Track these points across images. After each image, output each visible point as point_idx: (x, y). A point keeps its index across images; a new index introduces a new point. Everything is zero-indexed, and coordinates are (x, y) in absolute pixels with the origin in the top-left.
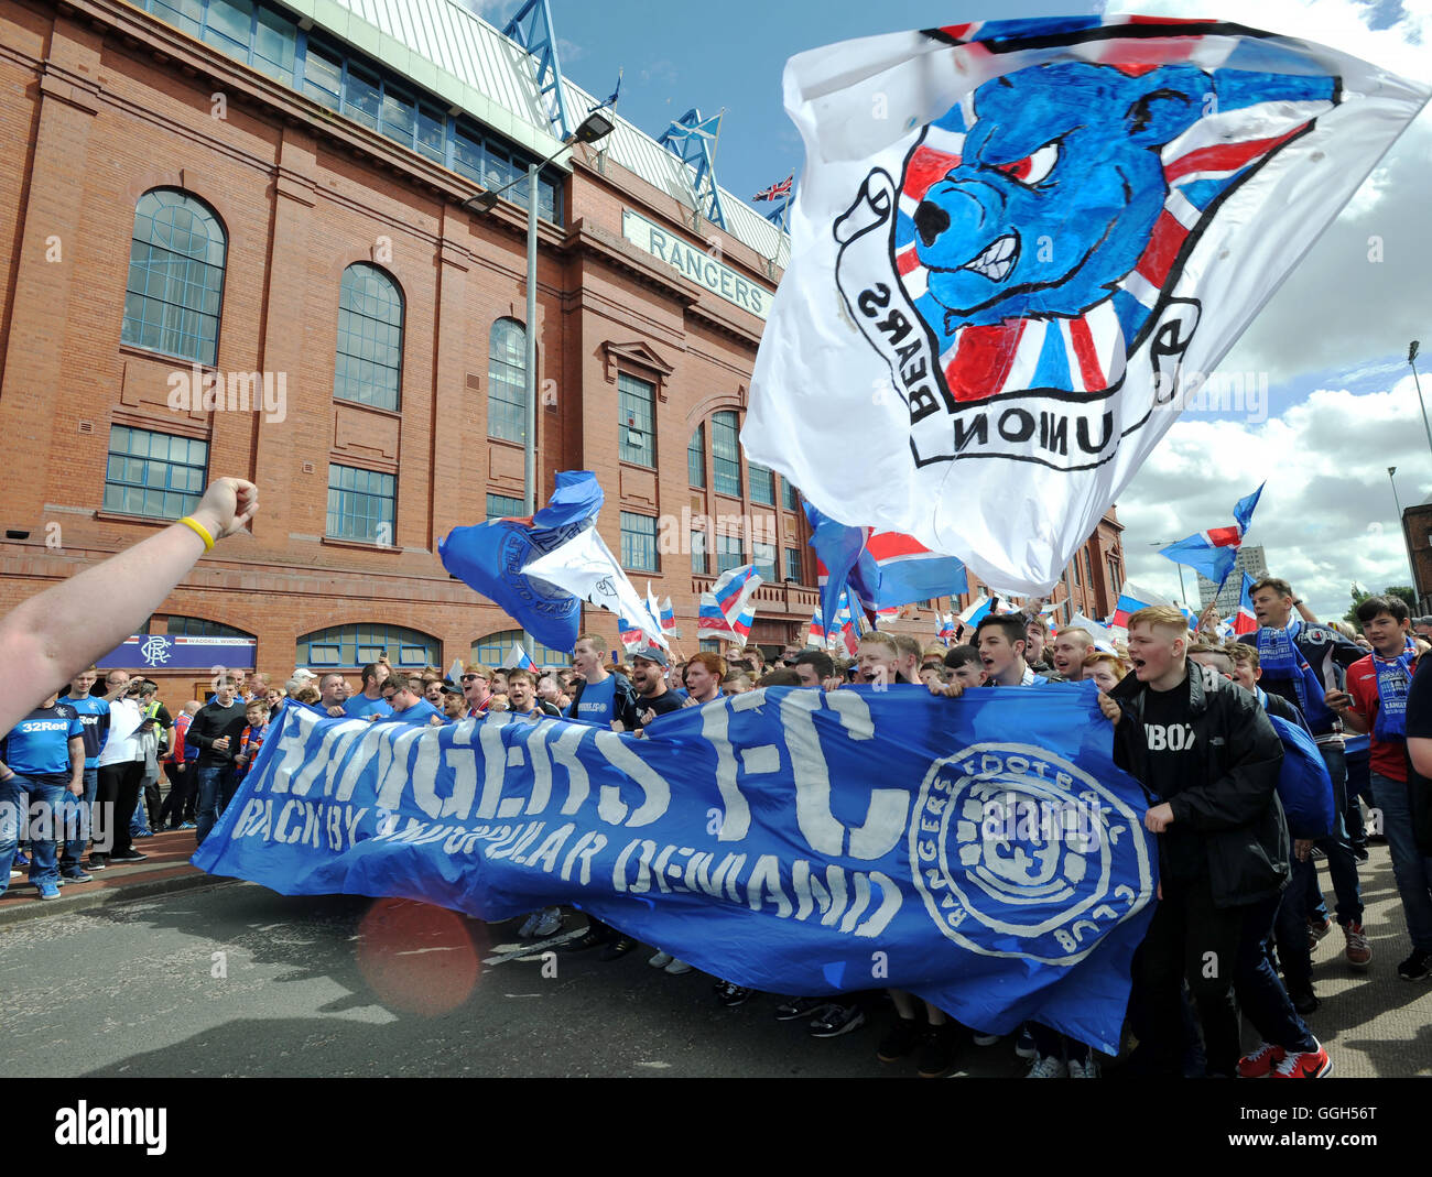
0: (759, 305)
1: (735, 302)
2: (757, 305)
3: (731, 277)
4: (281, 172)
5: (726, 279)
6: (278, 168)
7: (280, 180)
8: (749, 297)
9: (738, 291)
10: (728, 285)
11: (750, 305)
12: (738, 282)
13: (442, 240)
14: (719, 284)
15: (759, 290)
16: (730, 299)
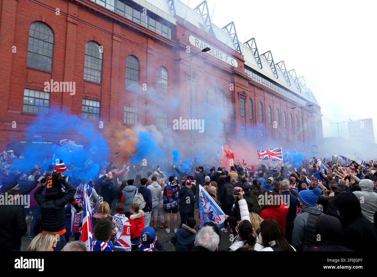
0: (222, 57)
1: (216, 57)
2: (221, 58)
3: (215, 50)
4: (114, 34)
5: (214, 51)
6: (113, 33)
7: (114, 36)
8: (219, 55)
9: (217, 54)
10: (214, 52)
11: (220, 57)
12: (217, 51)
13: (147, 48)
14: (212, 52)
15: (222, 53)
16: (215, 56)
